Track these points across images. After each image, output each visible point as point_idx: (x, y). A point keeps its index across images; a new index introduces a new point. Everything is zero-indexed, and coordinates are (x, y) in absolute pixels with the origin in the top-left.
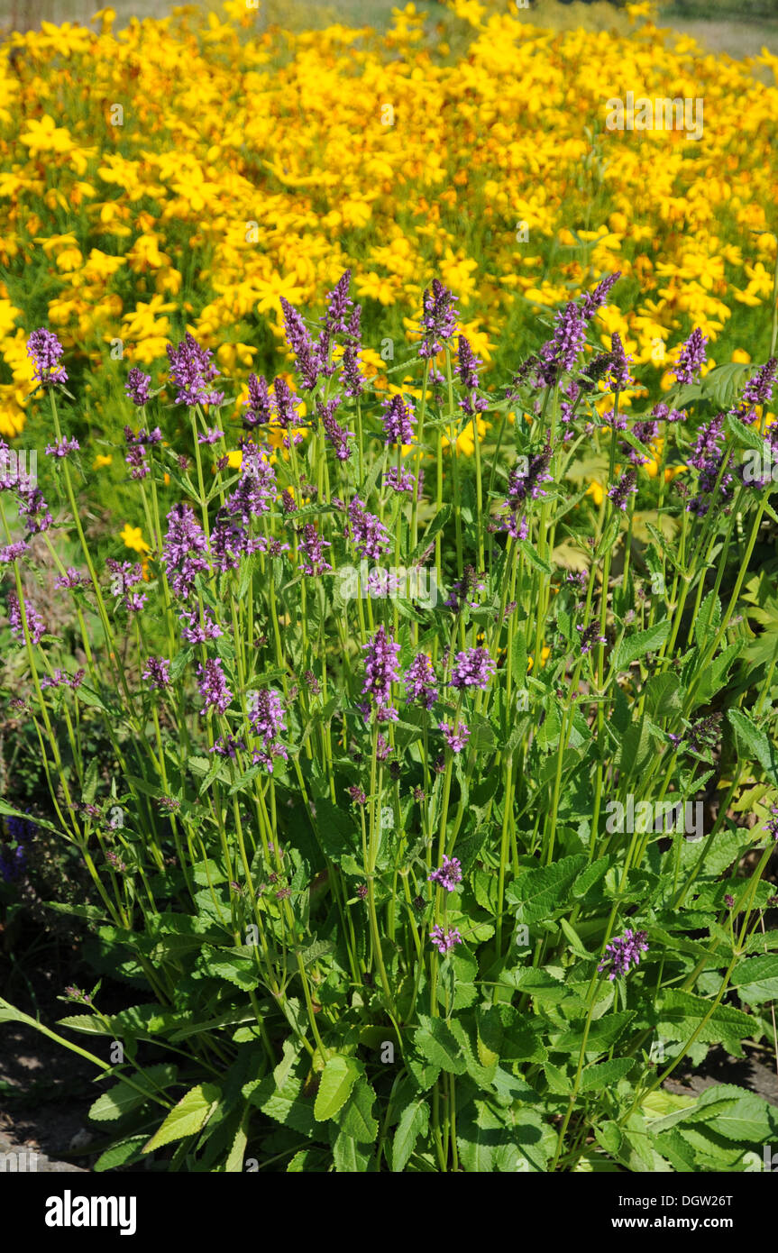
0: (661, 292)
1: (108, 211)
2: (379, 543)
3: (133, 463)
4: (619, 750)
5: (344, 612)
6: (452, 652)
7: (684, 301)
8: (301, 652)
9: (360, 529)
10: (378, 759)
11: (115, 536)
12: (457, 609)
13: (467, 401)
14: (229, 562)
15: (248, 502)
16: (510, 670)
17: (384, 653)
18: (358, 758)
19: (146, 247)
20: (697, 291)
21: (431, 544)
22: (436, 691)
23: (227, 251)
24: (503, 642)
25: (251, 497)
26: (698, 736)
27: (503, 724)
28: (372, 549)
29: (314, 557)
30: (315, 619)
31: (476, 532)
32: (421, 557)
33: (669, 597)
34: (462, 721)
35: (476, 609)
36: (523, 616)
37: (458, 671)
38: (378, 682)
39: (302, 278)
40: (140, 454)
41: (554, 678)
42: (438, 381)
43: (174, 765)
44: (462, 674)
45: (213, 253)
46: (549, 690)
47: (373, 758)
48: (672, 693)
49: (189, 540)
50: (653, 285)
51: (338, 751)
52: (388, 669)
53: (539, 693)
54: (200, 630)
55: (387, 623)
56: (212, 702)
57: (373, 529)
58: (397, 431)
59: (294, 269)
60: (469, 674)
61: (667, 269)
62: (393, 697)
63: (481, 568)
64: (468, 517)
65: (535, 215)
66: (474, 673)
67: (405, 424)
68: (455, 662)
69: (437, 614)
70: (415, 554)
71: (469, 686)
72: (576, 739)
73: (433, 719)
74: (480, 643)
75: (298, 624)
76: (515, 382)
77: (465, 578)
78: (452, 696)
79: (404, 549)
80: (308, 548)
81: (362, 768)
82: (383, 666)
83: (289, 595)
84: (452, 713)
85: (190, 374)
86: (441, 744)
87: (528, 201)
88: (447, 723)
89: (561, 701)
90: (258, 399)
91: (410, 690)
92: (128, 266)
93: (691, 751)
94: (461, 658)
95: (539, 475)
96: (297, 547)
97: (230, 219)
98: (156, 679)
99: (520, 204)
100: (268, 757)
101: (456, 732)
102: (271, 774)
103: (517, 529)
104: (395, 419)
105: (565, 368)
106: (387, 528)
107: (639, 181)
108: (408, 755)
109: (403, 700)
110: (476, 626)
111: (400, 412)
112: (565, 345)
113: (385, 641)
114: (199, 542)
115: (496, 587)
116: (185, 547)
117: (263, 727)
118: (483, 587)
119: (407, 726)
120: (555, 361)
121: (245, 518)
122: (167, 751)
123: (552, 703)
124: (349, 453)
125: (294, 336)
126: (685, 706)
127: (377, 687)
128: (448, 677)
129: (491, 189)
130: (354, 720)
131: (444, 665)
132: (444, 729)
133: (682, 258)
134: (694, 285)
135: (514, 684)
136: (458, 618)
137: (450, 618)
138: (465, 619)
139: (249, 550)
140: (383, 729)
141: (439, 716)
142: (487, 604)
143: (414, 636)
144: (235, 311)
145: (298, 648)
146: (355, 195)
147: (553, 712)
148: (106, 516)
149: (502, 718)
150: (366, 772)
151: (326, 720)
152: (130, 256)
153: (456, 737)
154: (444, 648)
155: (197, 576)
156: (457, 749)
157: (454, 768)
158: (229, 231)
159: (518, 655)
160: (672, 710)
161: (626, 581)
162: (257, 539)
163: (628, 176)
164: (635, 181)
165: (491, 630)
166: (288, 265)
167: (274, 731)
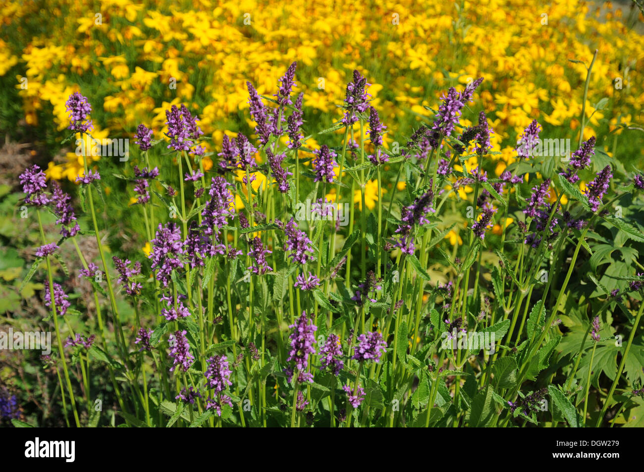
0: (499, 114)
1: (149, 46)
2: (306, 253)
3: (139, 192)
4: (469, 410)
5: (281, 303)
6: (355, 334)
7: (513, 119)
8: (248, 329)
9: (292, 241)
10: (297, 409)
11: (140, 250)
12: (360, 303)
13: (374, 155)
14: (197, 261)
15: (212, 217)
16: (395, 349)
17: (304, 332)
18: (283, 407)
19: (170, 66)
20: (521, 113)
21: (344, 258)
22: (342, 362)
23: (223, 74)
24: (392, 328)
25: (215, 214)
26: (530, 405)
27: (389, 389)
28: (301, 256)
29: (260, 261)
30: (260, 307)
31: (376, 251)
32: (336, 267)
33: (506, 304)
34: (360, 385)
35: (374, 303)
36: (406, 312)
37: (359, 348)
38: (299, 354)
39: (269, 89)
40: (144, 186)
41: (426, 357)
42: (354, 147)
43: (154, 405)
44: (362, 351)
45: (213, 75)
46: (422, 365)
47: (294, 408)
48: (510, 372)
49: (168, 244)
50: (493, 108)
51: (271, 400)
52: (307, 344)
53: (415, 366)
54: (174, 311)
55: (309, 311)
56: (178, 362)
57: (302, 242)
58: (323, 172)
59: (264, 83)
60: (367, 351)
61: (502, 99)
62: (311, 365)
63: (379, 275)
64: (371, 240)
65: (421, 59)
66: (371, 351)
67: (329, 167)
68: (357, 341)
69: (345, 308)
70: (332, 264)
71: (367, 359)
72: (439, 400)
73: (339, 382)
74: (375, 329)
75: (248, 308)
76: (408, 145)
77: (368, 281)
78: (354, 367)
79: (325, 260)
80: (255, 255)
81: (287, 414)
82: (304, 342)
83: (242, 288)
84: (353, 379)
85: (179, 128)
86: (344, 399)
87: (416, 51)
88: (349, 386)
89: (431, 374)
90: (229, 152)
91: (324, 360)
92: (158, 79)
93: (523, 414)
94: (362, 338)
95: (425, 208)
96: (249, 253)
97: (227, 54)
98: (145, 344)
99: (411, 52)
100: (218, 404)
101: (355, 393)
102: (220, 418)
103: (407, 247)
104: (322, 163)
105: (446, 134)
106: (312, 243)
107: (484, 47)
108: (321, 405)
109: (318, 367)
110: (373, 317)
111: (326, 158)
112: (446, 118)
113: (306, 323)
114: (176, 246)
115: (389, 290)
116: (165, 250)
117: (215, 383)
118: (380, 289)
119: (320, 387)
120: (438, 129)
121: (209, 229)
122: (150, 394)
123: (424, 374)
124: (288, 188)
125: (255, 109)
126: (518, 381)
127: (299, 357)
128: (351, 352)
129: (392, 46)
130: (283, 379)
131: (349, 343)
132: (347, 390)
133: (511, 93)
134: (518, 110)
135: (397, 359)
136: (361, 310)
137: (354, 310)
138: (366, 310)
139: (212, 253)
140: (303, 387)
141: (343, 380)
142: (382, 300)
143: (329, 323)
144: (224, 109)
145: (246, 326)
146: (306, 43)
147: (424, 381)
148: (135, 237)
149: (388, 383)
150: (289, 417)
151: (264, 378)
152: (161, 73)
153: (355, 397)
154: (350, 332)
155: (173, 271)
156: (355, 406)
157: (353, 418)
158: (225, 61)
159: (402, 339)
160: (509, 384)
161: (476, 292)
162: (218, 245)
163: (478, 43)
164: (483, 46)
165: (383, 319)
166: (260, 81)
167: (222, 386)
